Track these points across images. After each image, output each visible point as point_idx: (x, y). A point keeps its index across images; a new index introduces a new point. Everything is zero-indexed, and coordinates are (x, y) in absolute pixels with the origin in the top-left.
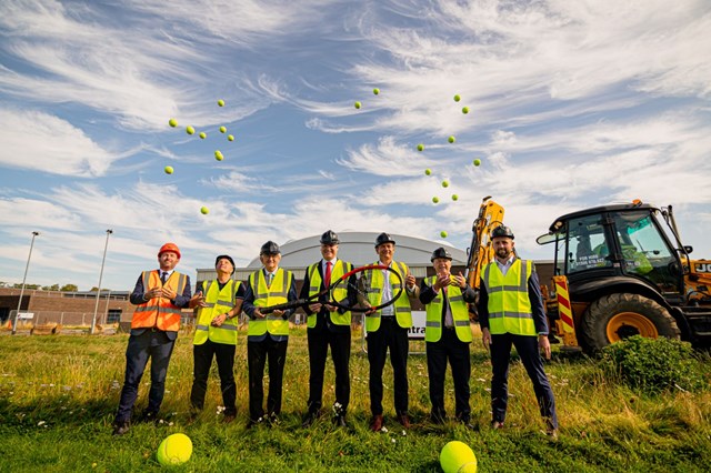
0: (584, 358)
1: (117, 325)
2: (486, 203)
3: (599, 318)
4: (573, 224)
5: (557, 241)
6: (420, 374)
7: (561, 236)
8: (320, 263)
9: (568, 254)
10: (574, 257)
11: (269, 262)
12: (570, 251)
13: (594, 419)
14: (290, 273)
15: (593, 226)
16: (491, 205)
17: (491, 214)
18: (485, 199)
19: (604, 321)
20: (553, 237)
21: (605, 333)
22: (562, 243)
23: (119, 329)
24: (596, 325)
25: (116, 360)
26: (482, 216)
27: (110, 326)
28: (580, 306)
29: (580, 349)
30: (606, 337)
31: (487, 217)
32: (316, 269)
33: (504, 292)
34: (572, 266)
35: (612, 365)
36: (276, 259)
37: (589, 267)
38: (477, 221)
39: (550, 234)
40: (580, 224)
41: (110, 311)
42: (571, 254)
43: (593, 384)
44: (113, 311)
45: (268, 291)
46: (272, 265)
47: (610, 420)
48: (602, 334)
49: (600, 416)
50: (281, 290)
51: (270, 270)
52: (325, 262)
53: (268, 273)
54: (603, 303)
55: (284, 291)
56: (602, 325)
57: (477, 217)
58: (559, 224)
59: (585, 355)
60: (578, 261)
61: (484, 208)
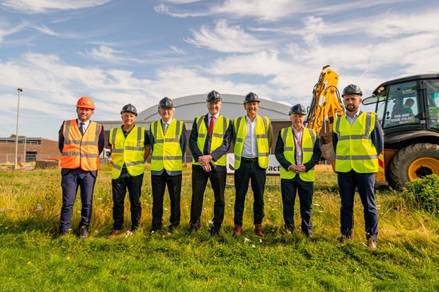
0: (389, 190)
1: (34, 163)
2: (325, 71)
3: (404, 161)
4: (393, 89)
5: (378, 102)
6: (270, 200)
7: (382, 98)
8: (207, 116)
9: (386, 113)
10: (390, 115)
11: (164, 114)
12: (388, 110)
13: (398, 233)
14: (181, 123)
15: (409, 91)
16: (329, 72)
17: (329, 79)
18: (324, 68)
19: (407, 164)
20: (375, 100)
21: (407, 172)
22: (381, 105)
23: (36, 166)
24: (401, 167)
25: (37, 189)
26: (321, 82)
27: (29, 164)
28: (391, 152)
29: (387, 183)
30: (408, 175)
31: (326, 83)
32: (203, 120)
33: (351, 141)
34: (387, 122)
35: (412, 195)
36: (171, 112)
37: (401, 123)
38: (317, 85)
39: (373, 96)
40: (399, 89)
41: (27, 153)
42: (388, 113)
43: (396, 209)
44: (30, 153)
45: (164, 138)
46: (167, 116)
47: (411, 234)
48: (405, 173)
49: (404, 231)
50: (174, 137)
51: (166, 120)
52: (210, 116)
53: (164, 122)
54: (409, 150)
55: (177, 137)
56: (405, 167)
57: (317, 82)
58: (382, 89)
59: (391, 188)
60: (393, 118)
61: (323, 75)
